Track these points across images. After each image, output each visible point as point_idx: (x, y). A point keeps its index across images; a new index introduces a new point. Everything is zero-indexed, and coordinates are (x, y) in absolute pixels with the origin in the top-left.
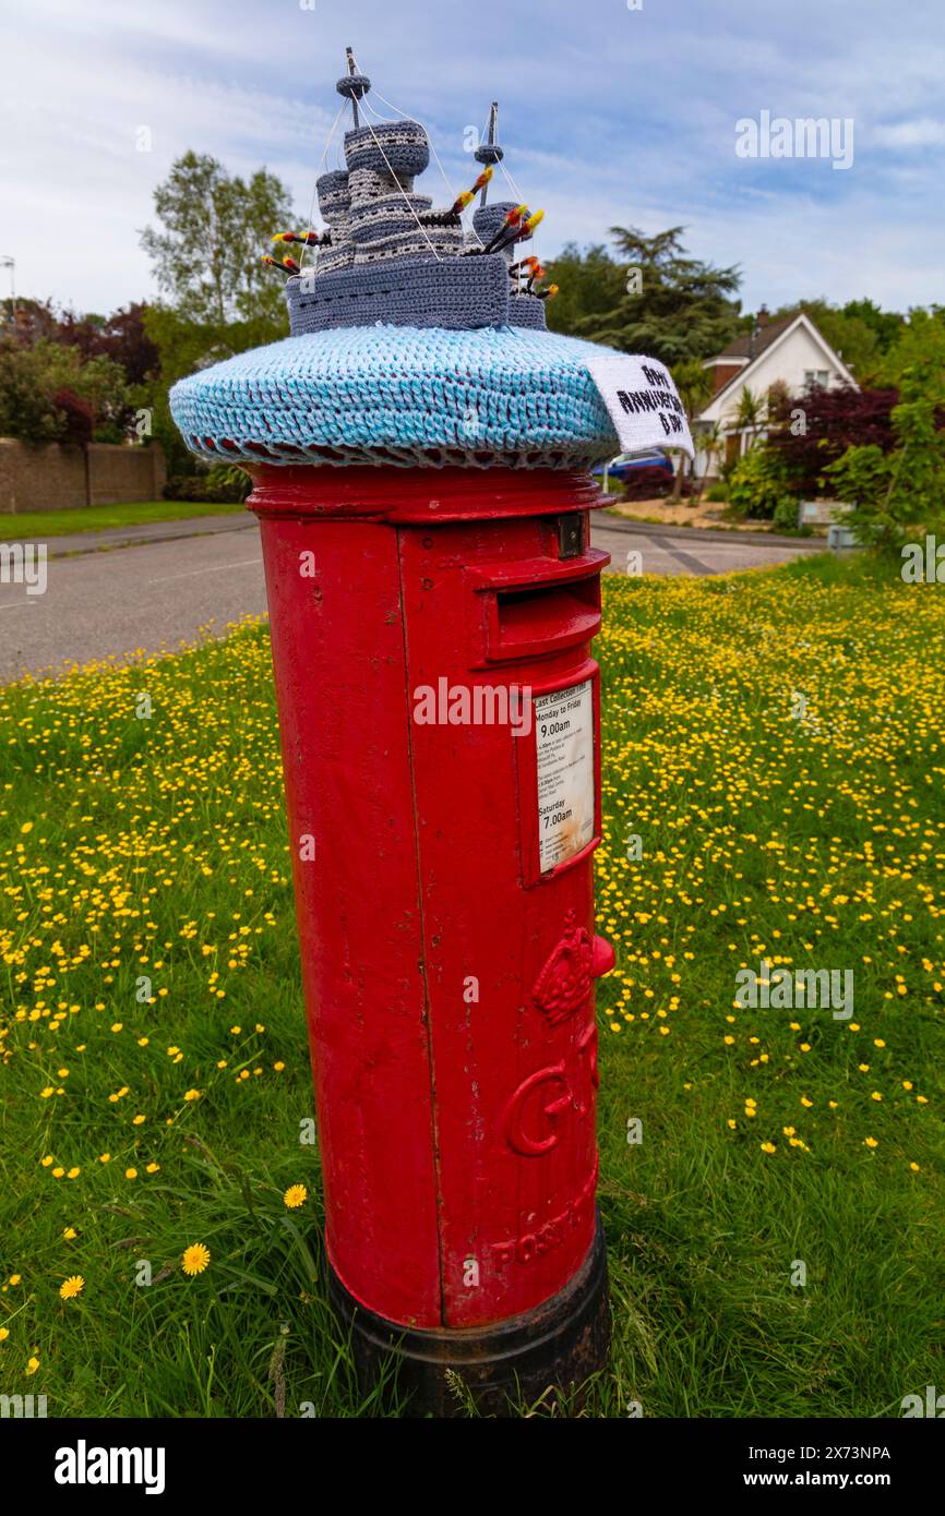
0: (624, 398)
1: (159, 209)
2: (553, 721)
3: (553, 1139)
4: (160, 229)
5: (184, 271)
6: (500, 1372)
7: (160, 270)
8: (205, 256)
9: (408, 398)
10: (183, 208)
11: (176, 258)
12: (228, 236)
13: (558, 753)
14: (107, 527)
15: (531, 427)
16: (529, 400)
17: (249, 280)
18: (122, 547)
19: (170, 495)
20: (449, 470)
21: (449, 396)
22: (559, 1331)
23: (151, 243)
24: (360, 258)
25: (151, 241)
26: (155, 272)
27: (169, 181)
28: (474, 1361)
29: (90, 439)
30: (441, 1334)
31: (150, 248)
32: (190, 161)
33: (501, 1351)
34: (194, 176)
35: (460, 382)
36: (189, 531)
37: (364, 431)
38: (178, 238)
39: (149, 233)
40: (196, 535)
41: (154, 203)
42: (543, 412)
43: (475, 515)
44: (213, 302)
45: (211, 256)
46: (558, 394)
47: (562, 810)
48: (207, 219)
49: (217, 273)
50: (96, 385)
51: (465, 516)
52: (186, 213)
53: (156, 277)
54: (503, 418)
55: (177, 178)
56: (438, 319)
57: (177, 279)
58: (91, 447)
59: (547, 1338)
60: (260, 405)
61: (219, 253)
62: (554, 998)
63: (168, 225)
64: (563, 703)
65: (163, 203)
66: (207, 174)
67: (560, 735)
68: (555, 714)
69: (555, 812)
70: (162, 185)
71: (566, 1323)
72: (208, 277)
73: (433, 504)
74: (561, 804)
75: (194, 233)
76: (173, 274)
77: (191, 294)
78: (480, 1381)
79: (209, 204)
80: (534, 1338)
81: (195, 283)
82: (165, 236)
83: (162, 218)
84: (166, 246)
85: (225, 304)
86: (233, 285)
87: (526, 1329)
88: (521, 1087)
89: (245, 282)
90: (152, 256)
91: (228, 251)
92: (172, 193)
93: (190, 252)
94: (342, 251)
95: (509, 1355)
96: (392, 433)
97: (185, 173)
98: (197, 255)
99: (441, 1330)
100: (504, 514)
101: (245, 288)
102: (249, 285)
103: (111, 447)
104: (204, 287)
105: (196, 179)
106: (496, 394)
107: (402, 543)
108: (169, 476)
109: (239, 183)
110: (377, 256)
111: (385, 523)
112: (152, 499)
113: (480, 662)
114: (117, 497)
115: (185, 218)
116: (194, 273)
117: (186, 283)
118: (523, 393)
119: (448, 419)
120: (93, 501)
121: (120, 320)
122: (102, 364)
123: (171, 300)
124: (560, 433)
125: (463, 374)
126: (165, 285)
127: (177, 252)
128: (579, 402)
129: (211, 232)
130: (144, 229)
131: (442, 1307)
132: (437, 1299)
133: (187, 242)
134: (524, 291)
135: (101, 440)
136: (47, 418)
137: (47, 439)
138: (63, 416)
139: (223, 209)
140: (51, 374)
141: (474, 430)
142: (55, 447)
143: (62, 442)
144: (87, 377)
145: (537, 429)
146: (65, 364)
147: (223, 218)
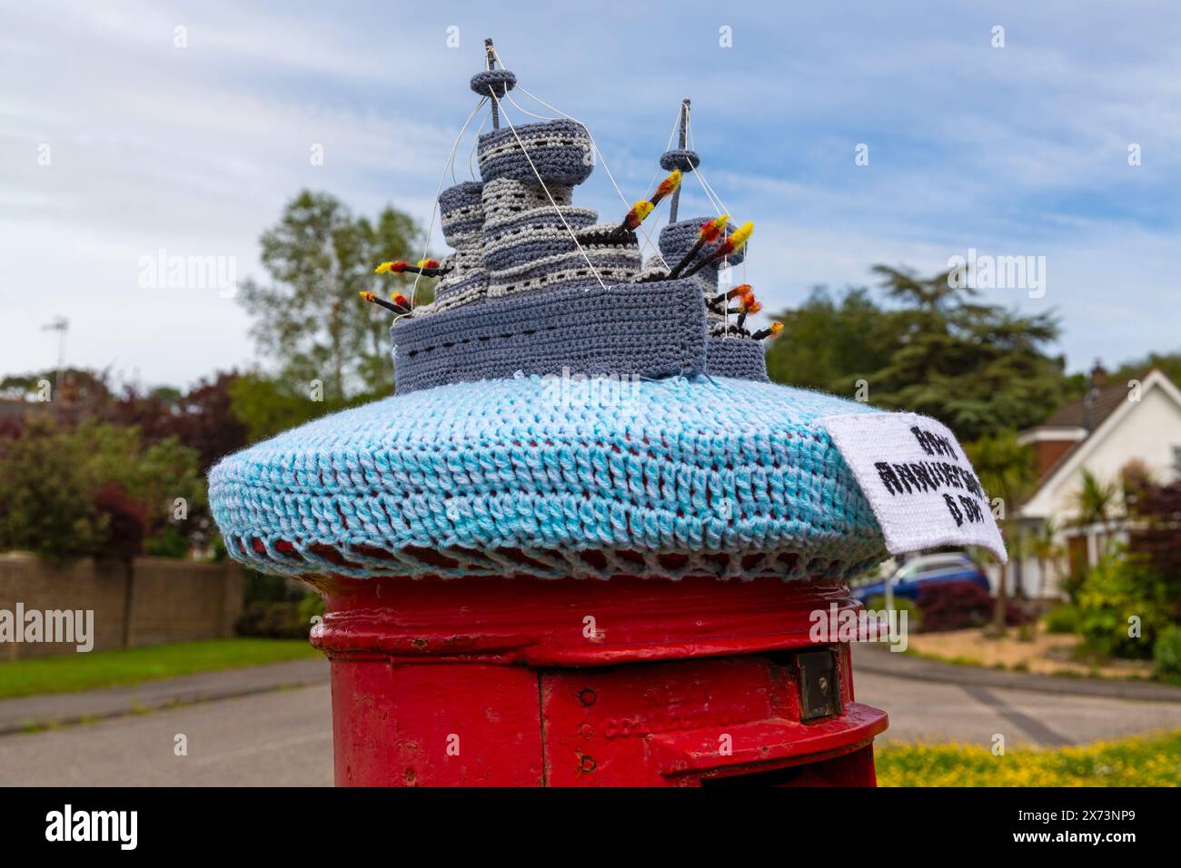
0: (886, 472)
1: (266, 257)
4: (264, 280)
5: (291, 330)
7: (259, 329)
8: (320, 312)
9: (554, 476)
10: (297, 255)
11: (283, 314)
12: (350, 286)
14: (148, 678)
15: (744, 516)
16: (739, 476)
17: (376, 340)
18: (165, 707)
19: (247, 629)
20: (619, 581)
21: (617, 471)
23: (251, 298)
24: (496, 290)
25: (251, 294)
26: (252, 332)
27: (280, 225)
29: (139, 552)
31: (249, 303)
32: (306, 201)
34: (312, 216)
35: (633, 451)
36: (268, 682)
37: (487, 524)
38: (289, 291)
39: (249, 285)
40: (275, 689)
41: (258, 250)
42: (762, 494)
43: (662, 652)
44: (328, 368)
45: (328, 310)
46: (784, 467)
48: (325, 267)
49: (335, 331)
50: (156, 478)
51: (645, 653)
52: (300, 261)
53: (254, 338)
54: (700, 503)
55: (289, 221)
56: (603, 366)
57: (282, 340)
58: (140, 563)
60: (333, 490)
61: (338, 308)
63: (276, 274)
65: (271, 248)
66: (327, 214)
70: (270, 229)
72: (323, 338)
73: (596, 634)
75: (310, 285)
76: (276, 334)
77: (299, 359)
79: (328, 248)
81: (305, 344)
82: (269, 288)
83: (269, 267)
84: (271, 300)
85: (345, 370)
89: (370, 341)
90: (252, 312)
91: (351, 304)
92: (283, 238)
93: (302, 306)
94: (471, 282)
96: (530, 527)
97: (300, 215)
98: (311, 310)
100: (709, 649)
101: (371, 351)
102: (376, 345)
103: (168, 563)
104: (318, 349)
105: (312, 221)
106: (688, 469)
107: (547, 695)
108: (247, 602)
109: (364, 223)
110: (519, 286)
111: (514, 665)
112: (218, 635)
114: (168, 634)
115: (298, 269)
116: (306, 332)
117: (293, 344)
118: (730, 466)
119: (615, 505)
120: (132, 640)
121: (203, 394)
122: (168, 450)
123: (272, 366)
124: (790, 524)
125: (636, 440)
126: (265, 347)
127: (284, 307)
128: (818, 479)
129: (330, 281)
133: (301, 295)
134: (733, 329)
135: (154, 553)
136: (81, 524)
137: (78, 552)
138: (105, 520)
139: (346, 256)
140: (95, 465)
141: (656, 521)
142: (87, 563)
143: (98, 556)
144: (146, 467)
145: (754, 520)
146: (117, 451)
147: (345, 266)
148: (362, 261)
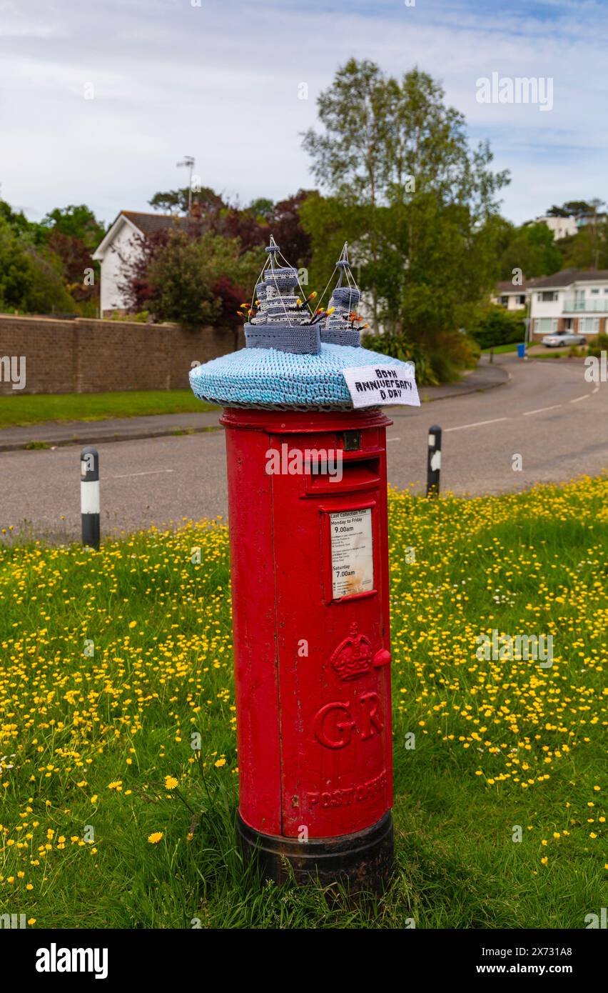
0: (359, 386)
1: (322, 113)
2: (343, 526)
3: (341, 743)
4: (321, 130)
5: (340, 166)
6: (309, 865)
7: (318, 167)
8: (360, 152)
9: (265, 385)
10: (344, 110)
11: (333, 155)
12: (382, 133)
13: (345, 542)
15: (317, 397)
16: (315, 386)
17: (400, 172)
20: (288, 411)
21: (282, 385)
22: (343, 854)
23: (312, 143)
25: (312, 141)
26: (313, 168)
27: (332, 87)
28: (296, 856)
30: (280, 839)
31: (310, 148)
32: (352, 68)
33: (309, 854)
34: (356, 80)
35: (286, 379)
37: (249, 397)
38: (339, 138)
39: (311, 134)
41: (318, 108)
42: (322, 391)
43: (299, 431)
44: (366, 193)
45: (366, 151)
46: (329, 383)
47: (349, 570)
48: (364, 118)
49: (370, 166)
50: (250, 272)
51: (294, 431)
52: (346, 114)
53: (315, 173)
54: (304, 393)
55: (339, 85)
56: (290, 350)
57: (334, 174)
59: (336, 855)
60: (214, 385)
61: (373, 148)
62: (343, 665)
63: (329, 125)
64: (350, 518)
65: (325, 106)
66: (367, 78)
67: (347, 533)
68: (344, 522)
69: (344, 570)
70: (325, 91)
71: (348, 852)
72: (362, 171)
73: (283, 425)
74: (348, 567)
75: (353, 132)
76: (330, 170)
77: (345, 187)
78: (298, 868)
79: (367, 103)
80: (328, 852)
81: (349, 178)
82: (325, 136)
83: (324, 121)
84: (325, 145)
85: (376, 195)
86: (385, 175)
87: (323, 845)
88: (323, 708)
89: (395, 173)
90: (312, 154)
91: (382, 146)
92: (334, 98)
93: (347, 149)
95: (314, 857)
96: (260, 398)
97: (347, 79)
98: (353, 150)
99: (280, 837)
100: (312, 431)
101: (396, 181)
102: (400, 177)
104: (358, 180)
105: (356, 83)
106: (300, 384)
107: (271, 441)
109: (393, 83)
111: (264, 432)
113: (304, 494)
115: (345, 119)
116: (350, 168)
117: (342, 177)
118: (312, 384)
119: (281, 393)
121: (283, 206)
122: (258, 254)
123: (326, 192)
124: (331, 399)
125: (286, 377)
126: (322, 179)
127: (335, 150)
128: (340, 387)
129: (367, 130)
130: (306, 132)
131: (282, 824)
132: (280, 819)
133: (346, 140)
134: (350, 328)
136: (204, 304)
137: (203, 323)
138: (219, 302)
139: (379, 108)
140: (212, 265)
141: (292, 398)
142: (210, 329)
143: (216, 325)
144: (244, 265)
145: (320, 397)
146: (226, 254)
147: (379, 116)
148: (392, 113)
